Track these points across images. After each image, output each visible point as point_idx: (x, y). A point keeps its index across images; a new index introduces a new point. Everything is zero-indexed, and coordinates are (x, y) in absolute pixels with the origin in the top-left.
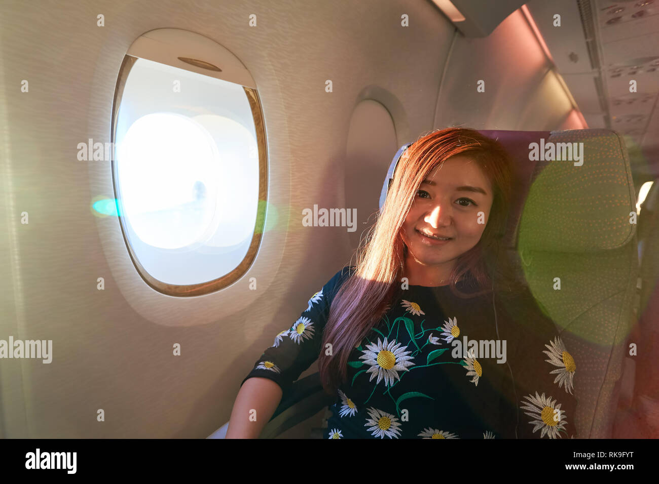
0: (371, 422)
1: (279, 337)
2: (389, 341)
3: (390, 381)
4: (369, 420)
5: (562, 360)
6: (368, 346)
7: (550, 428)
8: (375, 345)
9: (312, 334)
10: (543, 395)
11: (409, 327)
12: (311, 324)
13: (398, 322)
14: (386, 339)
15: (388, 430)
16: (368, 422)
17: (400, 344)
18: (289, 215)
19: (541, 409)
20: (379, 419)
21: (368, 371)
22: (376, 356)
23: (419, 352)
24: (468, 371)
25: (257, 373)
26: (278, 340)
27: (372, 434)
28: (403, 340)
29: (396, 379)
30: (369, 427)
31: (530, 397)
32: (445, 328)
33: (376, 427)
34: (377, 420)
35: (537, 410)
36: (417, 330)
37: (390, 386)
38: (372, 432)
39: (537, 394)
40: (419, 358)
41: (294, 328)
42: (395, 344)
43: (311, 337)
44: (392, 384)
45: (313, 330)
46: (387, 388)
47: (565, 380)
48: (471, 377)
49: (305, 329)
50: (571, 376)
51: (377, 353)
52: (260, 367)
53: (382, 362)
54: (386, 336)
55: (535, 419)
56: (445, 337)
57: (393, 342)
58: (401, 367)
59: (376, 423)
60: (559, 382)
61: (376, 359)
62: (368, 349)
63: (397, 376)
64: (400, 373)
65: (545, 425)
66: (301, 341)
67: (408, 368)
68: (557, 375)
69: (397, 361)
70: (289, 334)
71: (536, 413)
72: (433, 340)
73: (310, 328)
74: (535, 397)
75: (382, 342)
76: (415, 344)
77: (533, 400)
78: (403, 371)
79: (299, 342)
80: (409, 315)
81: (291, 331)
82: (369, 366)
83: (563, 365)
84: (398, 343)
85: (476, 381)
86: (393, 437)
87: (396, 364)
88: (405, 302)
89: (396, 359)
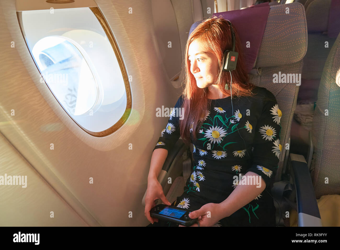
0: (214, 155)
1: (162, 133)
2: (215, 127)
3: (219, 141)
4: (213, 154)
5: (277, 113)
6: (206, 131)
7: (269, 136)
8: (209, 130)
9: (175, 129)
10: (268, 126)
11: (221, 119)
12: (173, 125)
13: (215, 118)
14: (213, 127)
15: (222, 155)
16: (213, 155)
17: (219, 127)
18: (141, 77)
19: (266, 130)
20: (217, 153)
21: (209, 140)
22: (211, 134)
23: (228, 127)
24: (247, 129)
25: (157, 147)
26: (162, 134)
27: (217, 159)
28: (220, 125)
29: (221, 140)
30: (214, 157)
31: (262, 127)
32: (235, 115)
33: (217, 156)
34: (216, 153)
35: (265, 131)
36: (224, 119)
37: (219, 143)
38: (216, 158)
39: (265, 125)
40: (229, 131)
41: (167, 128)
42: (217, 128)
43: (175, 130)
44: (220, 142)
45: (174, 128)
46: (218, 144)
47: (278, 120)
48: (249, 131)
49: (171, 128)
50: (280, 118)
51: (211, 133)
52: (158, 145)
53: (214, 136)
54: (213, 125)
55: (264, 134)
56: (237, 119)
57: (216, 127)
58: (222, 136)
59: (216, 154)
60: (275, 121)
61: (211, 136)
62: (207, 133)
63: (222, 139)
64: (222, 138)
65: (267, 136)
66: (171, 133)
67: (225, 135)
68: (275, 118)
69: (220, 134)
70: (166, 131)
71: (264, 132)
72: (232, 122)
73: (173, 127)
74: (264, 127)
75: (212, 128)
76: (225, 125)
77: (264, 128)
78: (223, 137)
79: (170, 133)
80: (219, 114)
81: (166, 129)
82: (209, 139)
83: (278, 114)
84: (218, 127)
85: (251, 132)
86: (224, 157)
87: (220, 135)
88: (216, 108)
89: (220, 133)
